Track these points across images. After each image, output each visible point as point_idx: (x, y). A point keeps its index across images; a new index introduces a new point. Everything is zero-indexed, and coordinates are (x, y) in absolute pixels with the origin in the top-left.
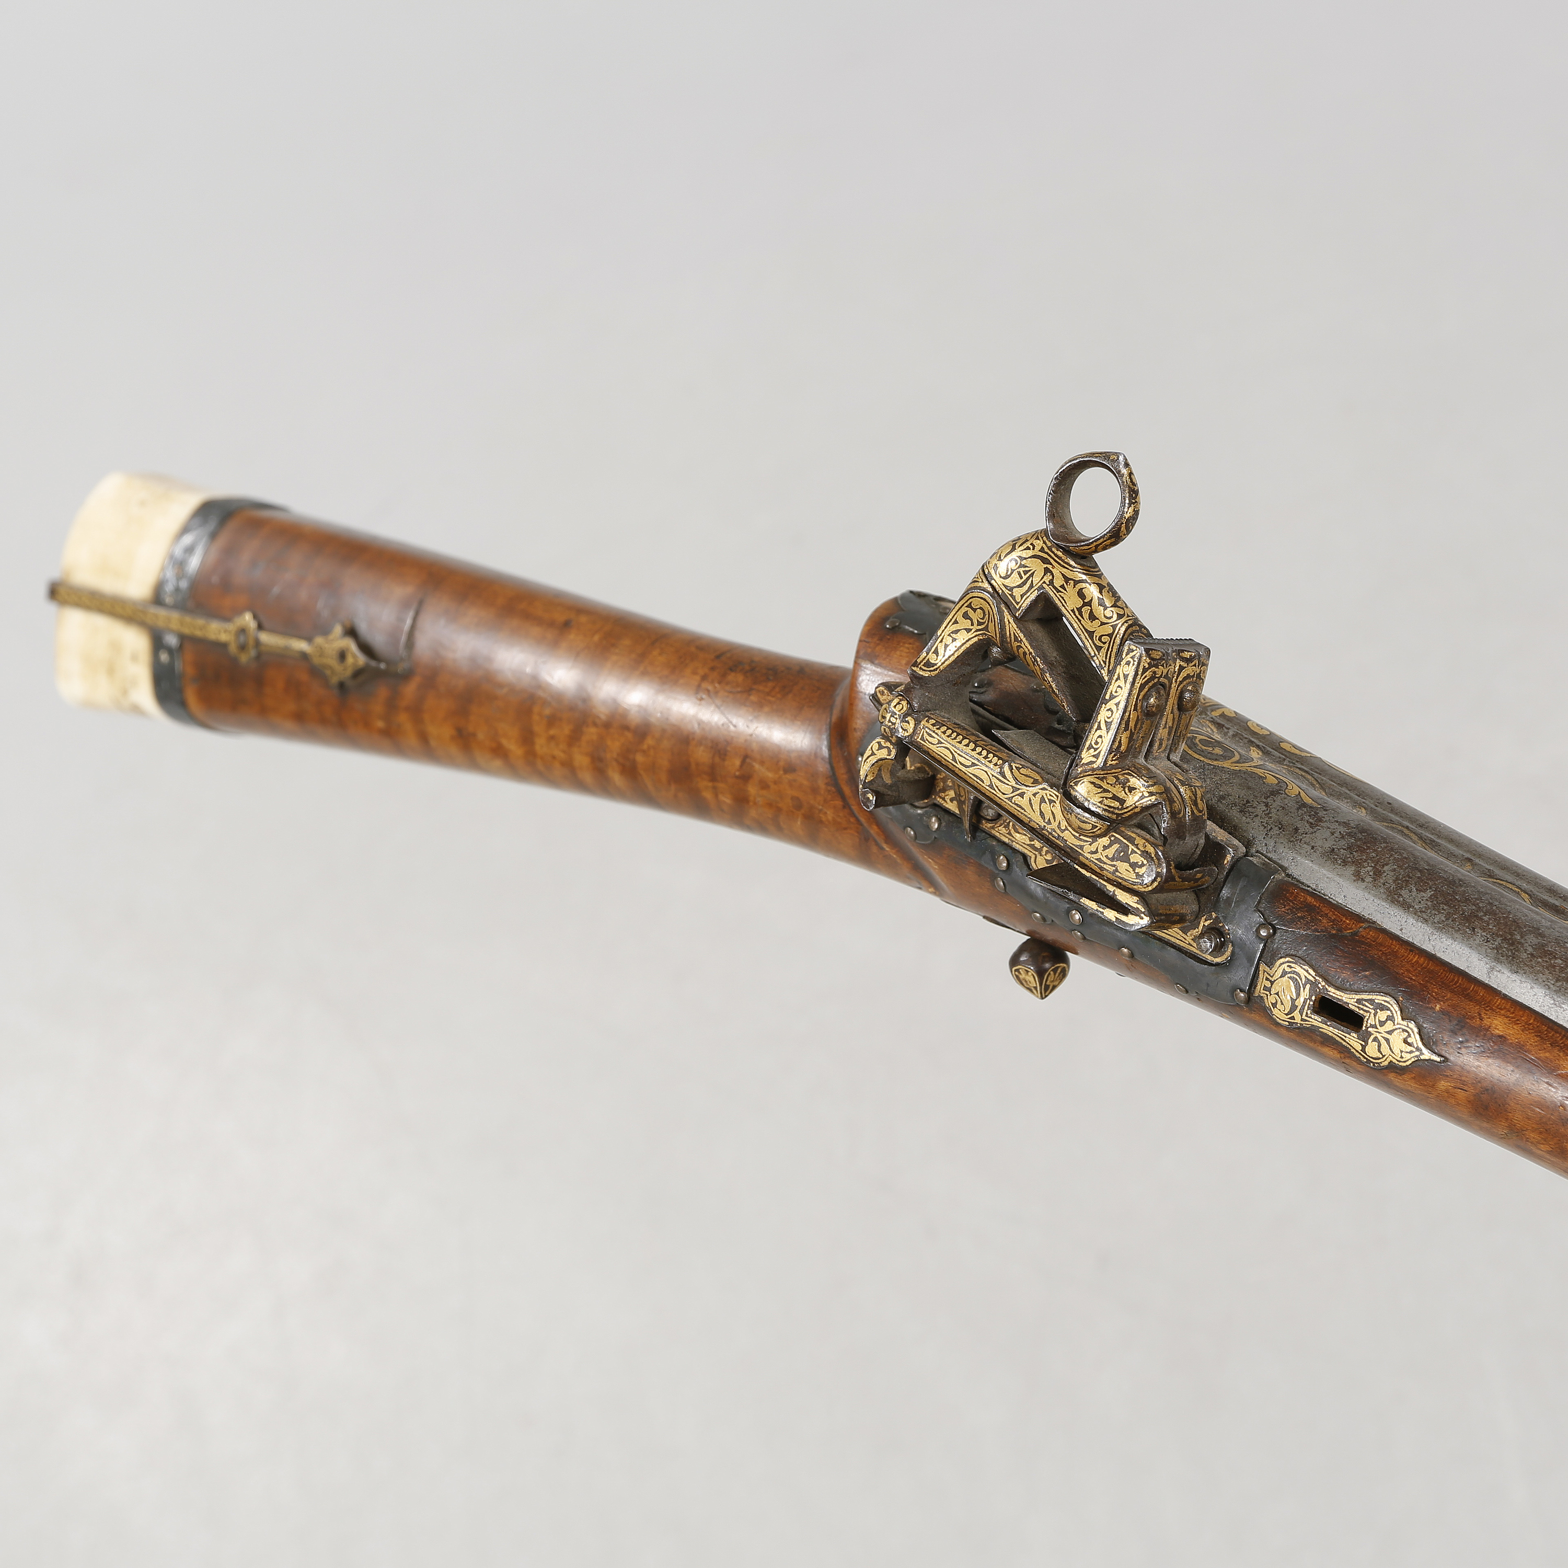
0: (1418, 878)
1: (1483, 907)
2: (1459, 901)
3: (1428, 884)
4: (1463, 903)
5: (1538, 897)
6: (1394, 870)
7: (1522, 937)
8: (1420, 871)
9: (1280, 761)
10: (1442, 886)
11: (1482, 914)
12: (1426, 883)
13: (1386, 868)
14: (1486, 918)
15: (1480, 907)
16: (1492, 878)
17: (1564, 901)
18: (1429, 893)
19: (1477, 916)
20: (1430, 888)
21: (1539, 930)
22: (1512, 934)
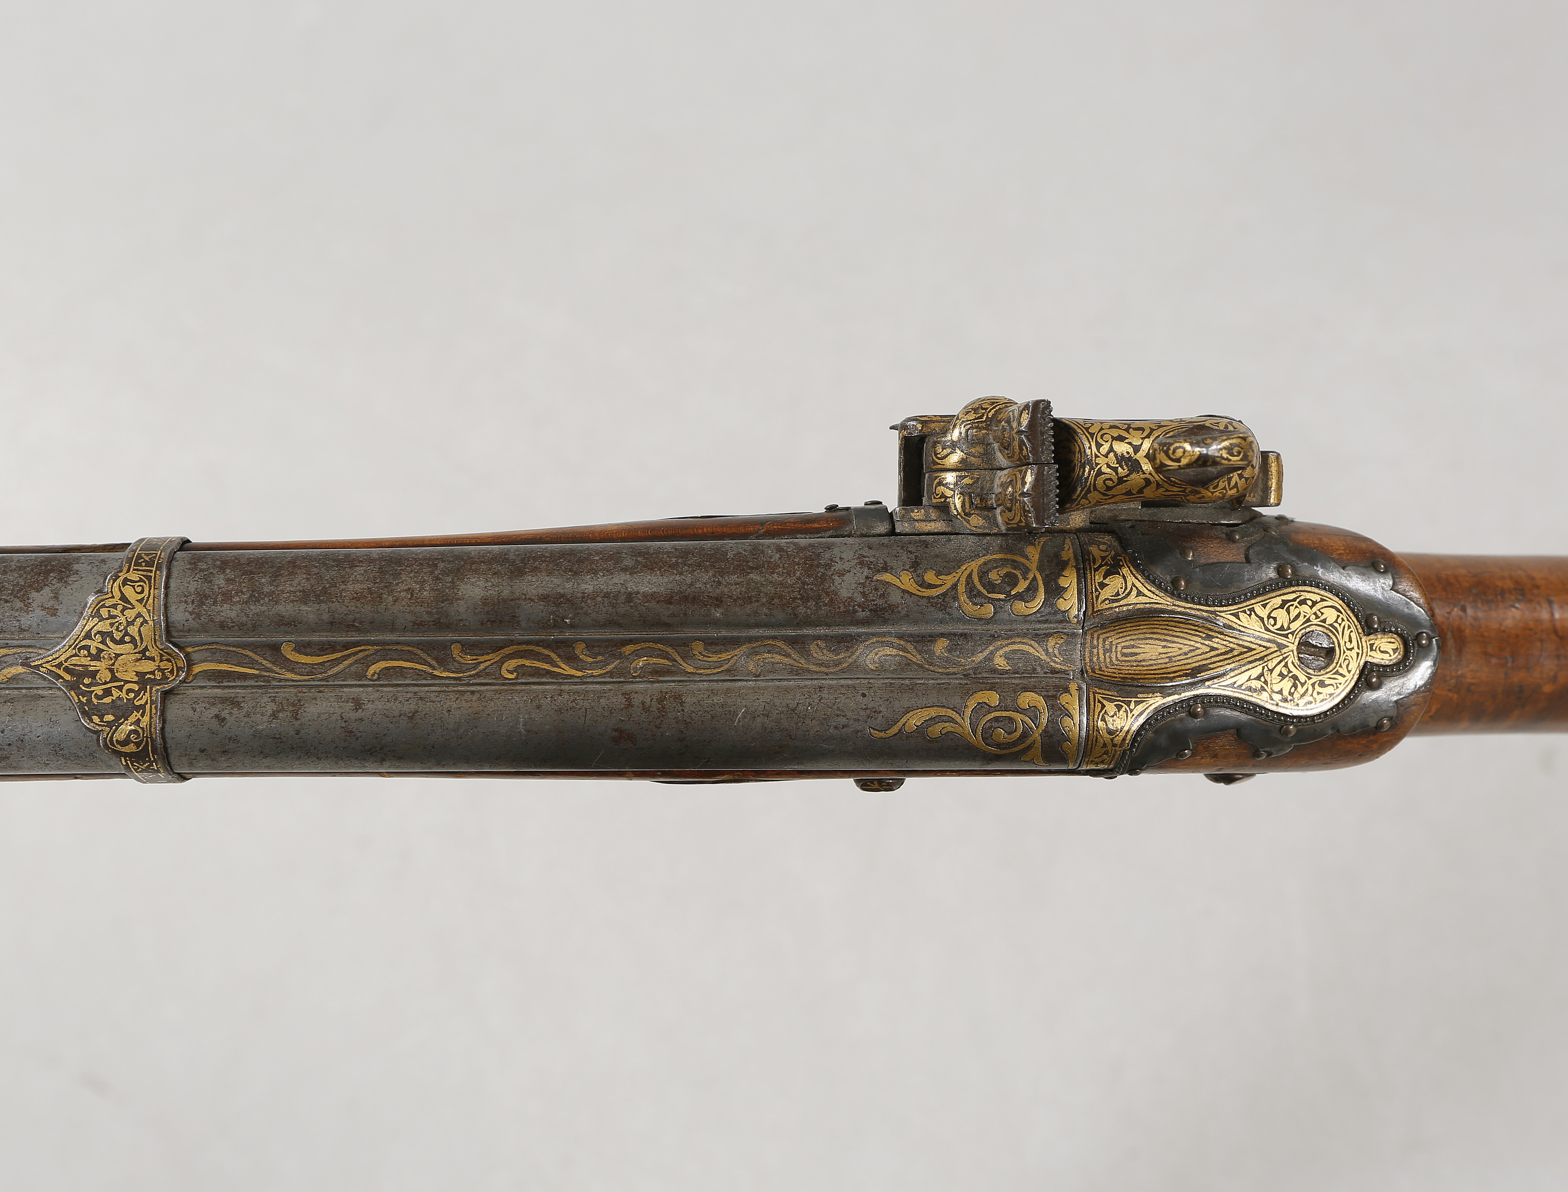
0: (748, 562)
1: (683, 567)
2: (704, 561)
3: (737, 561)
4: (700, 561)
5: (679, 675)
6: (771, 557)
7: (636, 560)
8: (752, 568)
9: (977, 670)
10: (726, 565)
11: (680, 561)
12: (739, 561)
13: (778, 556)
14: (674, 560)
15: (685, 565)
16: (725, 670)
17: (661, 692)
18: (730, 555)
19: (682, 558)
20: (732, 559)
21: (630, 574)
22: (645, 558)
